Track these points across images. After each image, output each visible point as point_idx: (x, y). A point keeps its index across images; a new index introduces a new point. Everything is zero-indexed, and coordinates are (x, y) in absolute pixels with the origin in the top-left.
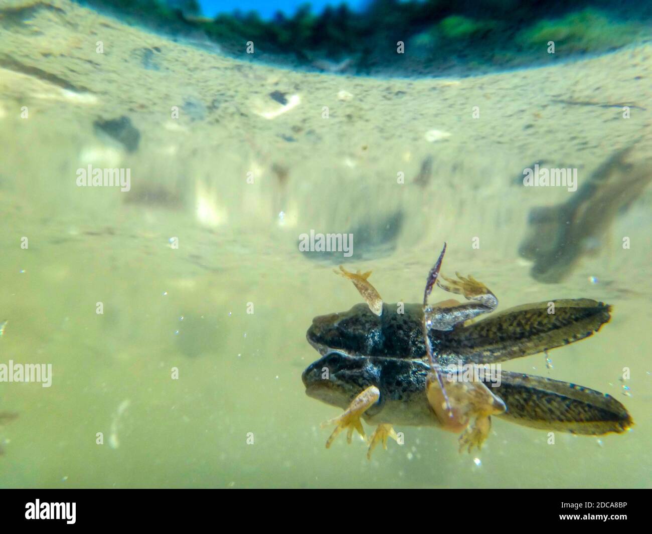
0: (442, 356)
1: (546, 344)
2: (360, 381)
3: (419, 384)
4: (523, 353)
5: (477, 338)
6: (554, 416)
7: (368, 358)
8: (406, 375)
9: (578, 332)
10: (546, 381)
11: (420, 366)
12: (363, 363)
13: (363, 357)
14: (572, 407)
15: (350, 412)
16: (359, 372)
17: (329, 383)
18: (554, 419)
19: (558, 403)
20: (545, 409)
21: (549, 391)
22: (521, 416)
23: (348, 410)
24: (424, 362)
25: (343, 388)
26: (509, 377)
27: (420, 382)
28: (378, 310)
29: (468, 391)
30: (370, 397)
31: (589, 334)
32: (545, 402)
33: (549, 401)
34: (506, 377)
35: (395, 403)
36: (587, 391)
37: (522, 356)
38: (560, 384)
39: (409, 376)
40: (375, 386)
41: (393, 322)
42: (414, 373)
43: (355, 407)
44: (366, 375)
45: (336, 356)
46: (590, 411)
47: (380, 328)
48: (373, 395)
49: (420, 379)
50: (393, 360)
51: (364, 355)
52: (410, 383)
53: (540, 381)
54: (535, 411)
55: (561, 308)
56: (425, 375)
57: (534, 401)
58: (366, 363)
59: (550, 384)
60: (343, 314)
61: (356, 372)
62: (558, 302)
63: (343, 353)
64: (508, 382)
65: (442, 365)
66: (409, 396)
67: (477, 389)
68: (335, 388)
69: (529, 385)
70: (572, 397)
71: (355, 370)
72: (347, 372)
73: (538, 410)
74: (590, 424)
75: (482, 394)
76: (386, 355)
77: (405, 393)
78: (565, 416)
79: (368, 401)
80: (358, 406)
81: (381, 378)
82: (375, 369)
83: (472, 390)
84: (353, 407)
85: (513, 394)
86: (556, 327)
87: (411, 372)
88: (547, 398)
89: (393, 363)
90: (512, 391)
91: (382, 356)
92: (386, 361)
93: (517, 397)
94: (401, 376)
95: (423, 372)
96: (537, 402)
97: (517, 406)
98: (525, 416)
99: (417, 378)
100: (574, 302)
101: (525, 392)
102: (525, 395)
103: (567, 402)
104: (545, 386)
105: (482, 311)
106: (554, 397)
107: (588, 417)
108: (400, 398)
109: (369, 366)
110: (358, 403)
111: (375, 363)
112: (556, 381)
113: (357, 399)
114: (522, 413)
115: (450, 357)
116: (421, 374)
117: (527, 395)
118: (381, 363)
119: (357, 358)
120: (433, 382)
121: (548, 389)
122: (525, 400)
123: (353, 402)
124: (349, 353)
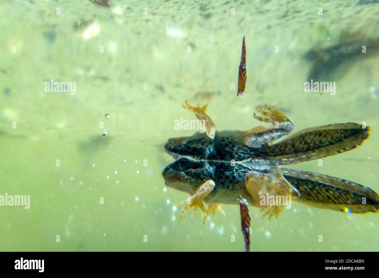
0: (255, 160)
1: (324, 154)
2: (202, 176)
3: (240, 178)
4: (309, 158)
5: (278, 152)
6: (330, 200)
7: (206, 161)
8: (231, 172)
9: (347, 146)
10: (325, 177)
11: (241, 166)
12: (203, 164)
13: (203, 160)
14: (343, 195)
15: (196, 197)
16: (201, 171)
17: (181, 178)
18: (330, 202)
19: (333, 191)
20: (324, 195)
21: (327, 184)
22: (308, 200)
23: (195, 195)
24: (243, 163)
25: (191, 181)
26: (300, 174)
27: (241, 177)
28: (212, 135)
29: (276, 184)
30: (209, 187)
31: (354, 147)
32: (324, 191)
33: (327, 191)
34: (298, 174)
35: (224, 190)
36: (353, 185)
37: (308, 160)
38: (335, 179)
39: (233, 173)
40: (212, 179)
41: (222, 142)
42: (237, 170)
43: (199, 194)
44: (205, 172)
45: (185, 160)
46: (355, 198)
47: (214, 145)
48: (211, 186)
49: (241, 175)
50: (222, 162)
51: (203, 159)
52: (234, 177)
53: (321, 177)
54: (318, 197)
55: (334, 130)
56: (245, 172)
57: (317, 190)
58: (205, 164)
59: (327, 179)
60: (189, 138)
61: (199, 170)
62: (332, 126)
63: (190, 158)
64: (299, 177)
65: (254, 165)
66: (233, 186)
67: (281, 183)
68: (185, 181)
69: (313, 180)
70: (343, 188)
71: (198, 169)
72: (193, 170)
73: (319, 196)
74: (355, 206)
75: (284, 186)
76: (218, 159)
77: (231, 184)
78: (338, 201)
79: (208, 190)
80: (202, 193)
81: (215, 174)
82: (211, 168)
83: (278, 183)
84: (198, 194)
85: (302, 185)
86: (331, 144)
87: (234, 170)
88: (326, 188)
89: (222, 164)
90: (302, 183)
91: (216, 160)
92: (218, 162)
93: (305, 187)
94: (228, 173)
95: (243, 170)
96: (319, 191)
97: (305, 193)
98: (310, 199)
99: (239, 174)
100: (343, 125)
101: (311, 184)
102: (310, 186)
103: (340, 191)
104: (324, 180)
105: (283, 133)
106: (330, 187)
107: (353, 202)
108: (228, 187)
109: (207, 166)
110: (201, 191)
111: (211, 164)
112: (332, 177)
113: (201, 188)
114: (309, 198)
115: (260, 161)
116: (241, 172)
117: (311, 186)
118: (215, 164)
119: (199, 161)
120: (251, 178)
121: (327, 182)
122: (310, 189)
123: (198, 190)
124: (194, 158)
